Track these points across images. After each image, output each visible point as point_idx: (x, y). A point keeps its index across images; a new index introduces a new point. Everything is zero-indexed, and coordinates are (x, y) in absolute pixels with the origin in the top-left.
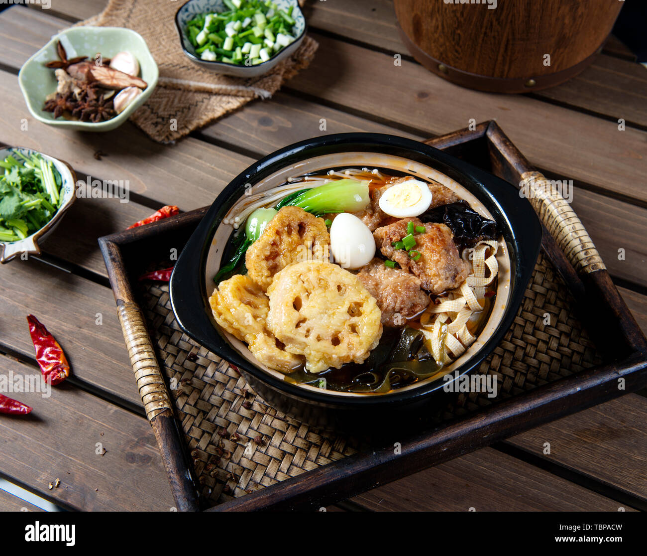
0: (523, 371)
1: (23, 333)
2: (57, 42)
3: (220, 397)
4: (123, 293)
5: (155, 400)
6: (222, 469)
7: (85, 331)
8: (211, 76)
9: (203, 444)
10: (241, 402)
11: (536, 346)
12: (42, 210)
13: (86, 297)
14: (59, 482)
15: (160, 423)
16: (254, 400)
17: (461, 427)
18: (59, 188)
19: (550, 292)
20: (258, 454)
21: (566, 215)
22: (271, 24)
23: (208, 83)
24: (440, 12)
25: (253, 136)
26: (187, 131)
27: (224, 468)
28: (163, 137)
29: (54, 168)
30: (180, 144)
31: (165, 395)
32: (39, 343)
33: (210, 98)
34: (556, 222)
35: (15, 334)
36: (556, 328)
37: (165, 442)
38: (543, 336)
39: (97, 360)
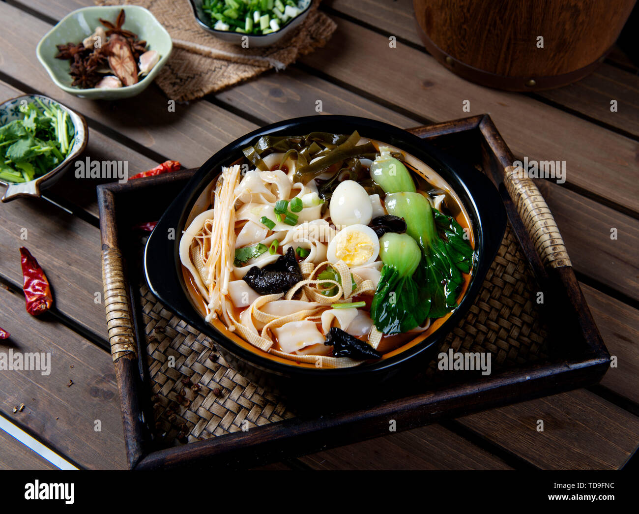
1: (16, 264)
3: (190, 347)
4: (109, 239)
5: (121, 343)
6: (180, 415)
7: (74, 268)
9: (165, 390)
10: (208, 354)
11: (497, 332)
12: (50, 157)
14: (24, 407)
15: (122, 365)
17: (409, 401)
18: (70, 139)
19: (519, 283)
20: (215, 405)
21: (540, 211)
24: (449, 6)
25: (262, 105)
26: (202, 94)
27: (182, 415)
28: (178, 97)
29: (68, 119)
31: (131, 339)
32: (28, 274)
33: (228, 65)
34: (530, 216)
35: (8, 264)
36: (520, 317)
37: (124, 383)
38: (505, 323)
39: (80, 297)
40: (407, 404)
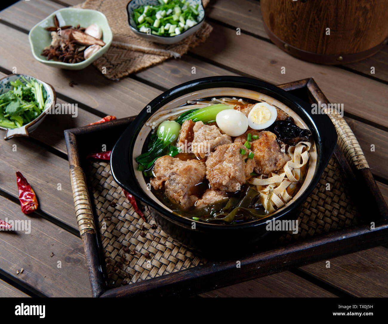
0: (315, 227)
1: (13, 183)
2: (54, 16)
3: (127, 229)
4: (74, 162)
5: (85, 223)
6: (123, 270)
7: (50, 184)
8: (145, 43)
9: (113, 255)
10: (139, 233)
11: (324, 213)
12: (33, 112)
13: (54, 165)
14: (23, 271)
15: (87, 237)
16: (148, 232)
17: (269, 254)
18: (45, 100)
19: (337, 182)
20: (145, 263)
21: (347, 134)
22: (184, 14)
23: (143, 46)
24: (285, 11)
25: (167, 79)
26: (127, 74)
27: (124, 270)
28: (112, 76)
29: (43, 88)
30: (122, 81)
31: (92, 221)
32: (22, 189)
33: (143, 56)
34: (342, 138)
35: (8, 183)
36: (338, 203)
37: (88, 248)
38: (329, 207)
39: (56, 202)
40: (268, 256)
